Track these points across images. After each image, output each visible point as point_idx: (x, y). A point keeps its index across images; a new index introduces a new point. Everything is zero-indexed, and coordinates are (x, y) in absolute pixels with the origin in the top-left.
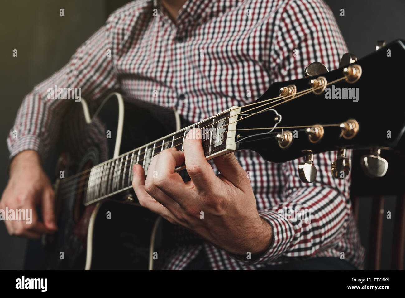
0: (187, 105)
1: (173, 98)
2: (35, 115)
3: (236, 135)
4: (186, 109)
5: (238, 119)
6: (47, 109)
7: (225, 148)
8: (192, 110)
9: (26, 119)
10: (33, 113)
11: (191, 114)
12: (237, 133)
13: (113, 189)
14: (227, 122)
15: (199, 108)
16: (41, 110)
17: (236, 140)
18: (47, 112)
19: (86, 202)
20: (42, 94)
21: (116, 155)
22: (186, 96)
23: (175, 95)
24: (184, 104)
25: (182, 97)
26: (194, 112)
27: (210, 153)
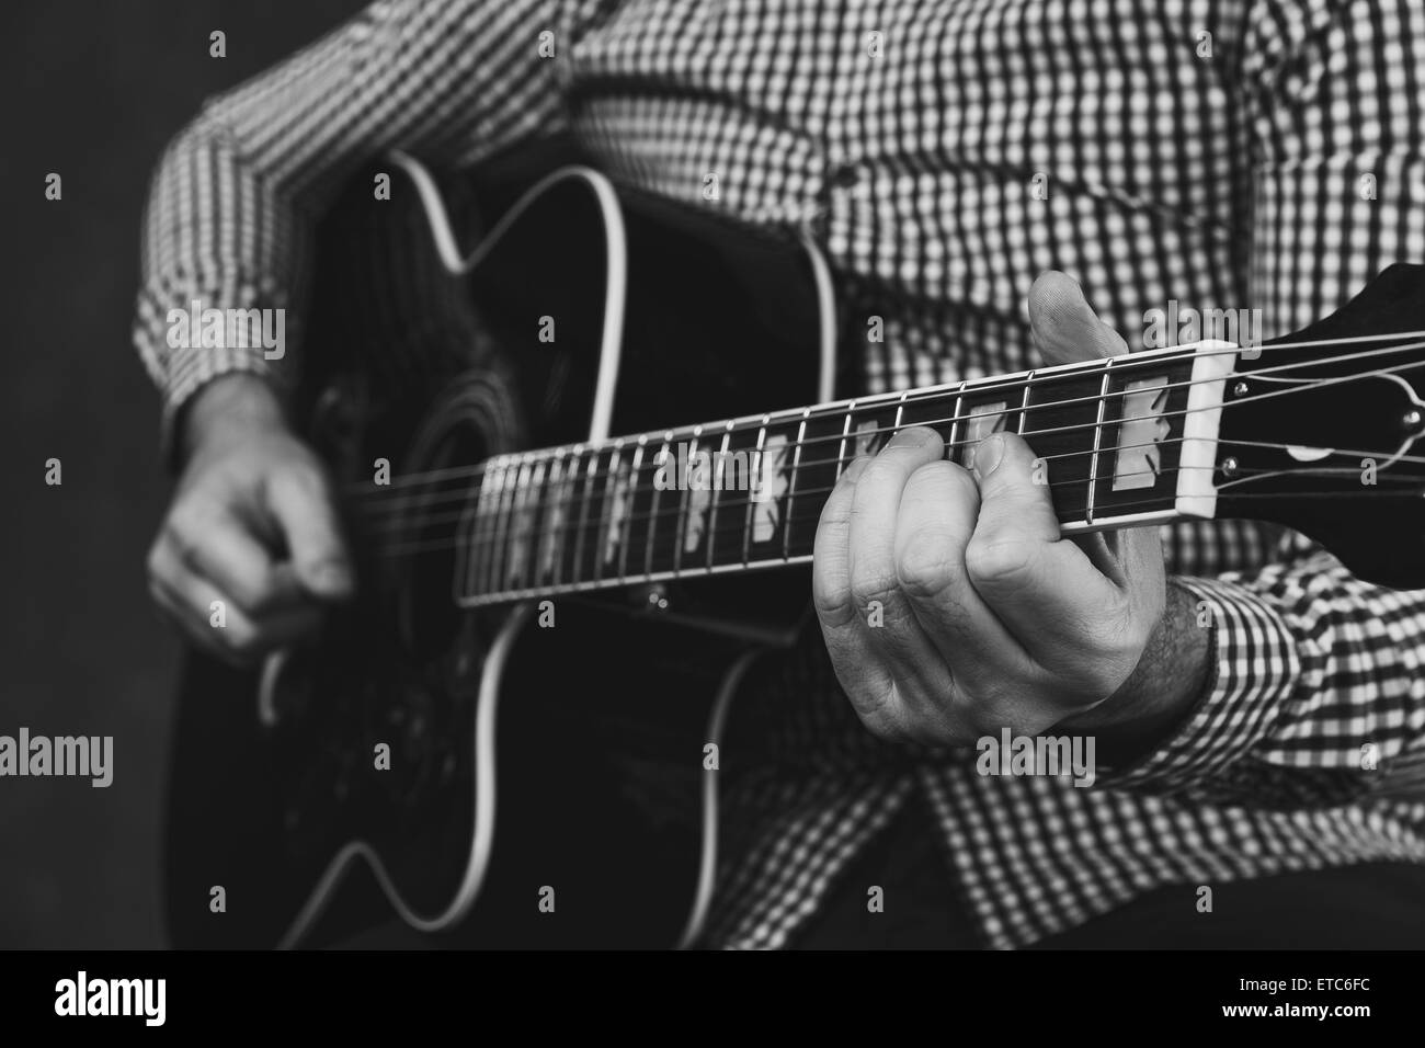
0: (865, 210)
1: (805, 173)
2: (227, 227)
3: (1219, 460)
4: (864, 231)
5: (1229, 393)
6: (268, 200)
7: (1171, 505)
8: (888, 228)
9: (196, 245)
10: (217, 218)
11: (887, 249)
12: (1222, 453)
13: (598, 567)
14: (1176, 401)
15: (917, 216)
17: (1218, 478)
18: (268, 213)
19: (465, 594)
22: (864, 173)
23: (816, 165)
24: (853, 204)
25: (846, 176)
26: (899, 240)
27: (1091, 513)
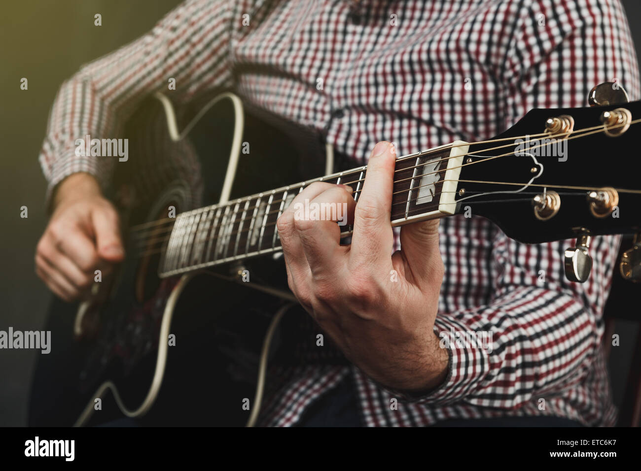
0: (345, 128)
1: (323, 112)
2: (87, 116)
3: (458, 189)
4: (343, 135)
5: (464, 162)
6: (106, 108)
7: (437, 208)
8: (354, 136)
9: (72, 122)
10: (82, 112)
11: (351, 143)
12: (460, 186)
13: (216, 254)
14: (444, 165)
15: (367, 132)
16: (97, 109)
17: (457, 197)
18: (105, 113)
19: (163, 272)
20: (98, 82)
21: (224, 200)
22: (346, 112)
23: (327, 108)
24: (341, 126)
26: (358, 141)
27: (407, 215)
